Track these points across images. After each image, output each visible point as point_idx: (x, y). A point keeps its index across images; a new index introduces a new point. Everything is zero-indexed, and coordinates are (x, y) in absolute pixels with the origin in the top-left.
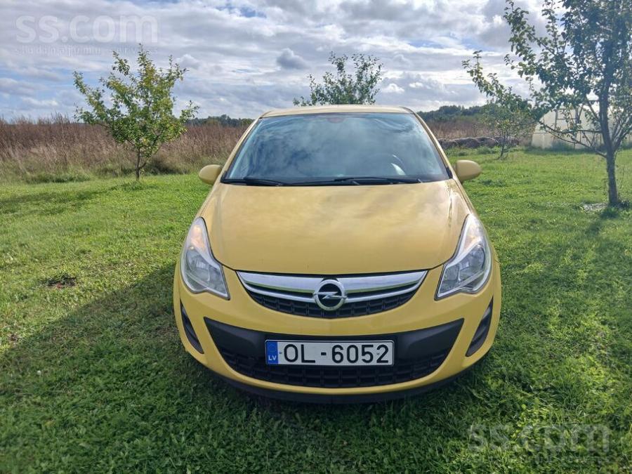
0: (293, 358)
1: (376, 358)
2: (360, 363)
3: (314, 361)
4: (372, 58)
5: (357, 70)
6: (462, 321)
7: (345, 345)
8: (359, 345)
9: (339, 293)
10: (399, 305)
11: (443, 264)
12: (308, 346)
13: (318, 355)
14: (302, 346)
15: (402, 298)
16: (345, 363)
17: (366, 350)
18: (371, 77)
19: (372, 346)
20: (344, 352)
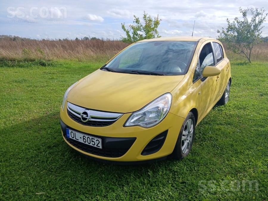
0: (73, 137)
1: (96, 144)
2: (91, 145)
3: (78, 140)
4: (263, 10)
5: (252, 16)
6: (135, 139)
7: (87, 136)
8: (91, 137)
9: (87, 116)
10: (108, 125)
11: (133, 112)
12: (77, 133)
13: (79, 137)
14: (75, 133)
15: (109, 123)
16: (87, 143)
17: (93, 140)
18: (261, 19)
19: (94, 139)
20: (86, 139)
